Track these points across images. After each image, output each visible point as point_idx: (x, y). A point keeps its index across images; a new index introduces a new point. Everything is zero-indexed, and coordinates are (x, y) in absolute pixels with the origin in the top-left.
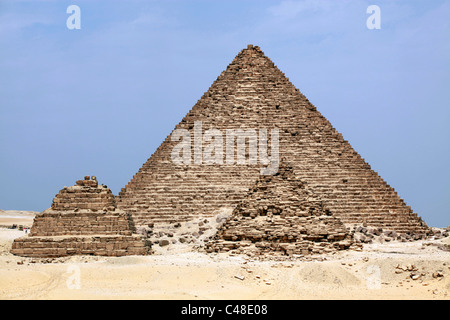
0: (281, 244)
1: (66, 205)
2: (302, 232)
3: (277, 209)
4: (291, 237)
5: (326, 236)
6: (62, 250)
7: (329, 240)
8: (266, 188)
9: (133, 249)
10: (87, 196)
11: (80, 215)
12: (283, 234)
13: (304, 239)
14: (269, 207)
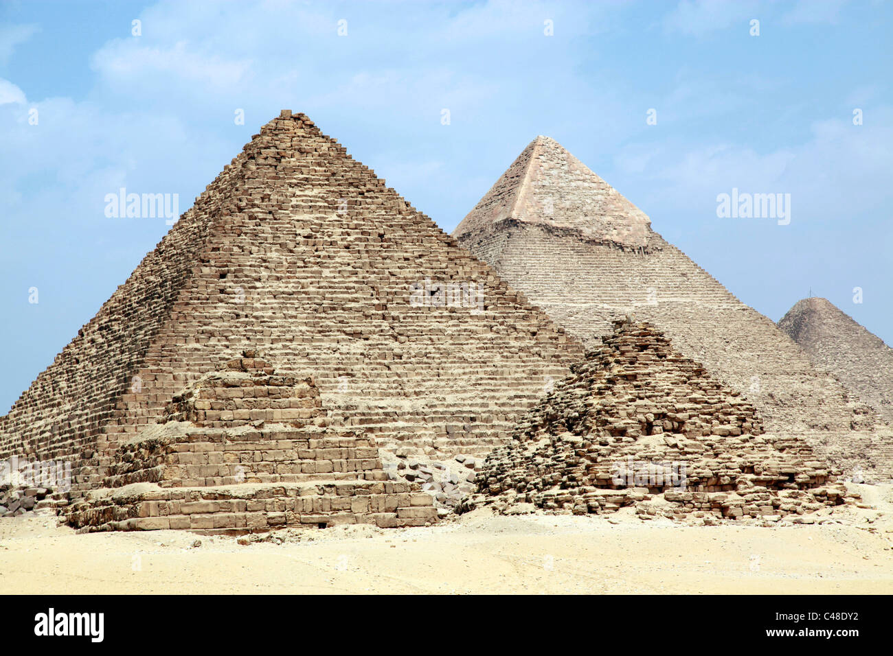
0: (712, 495)
1: (226, 415)
2: (744, 469)
3: (672, 419)
4: (726, 480)
5: (792, 477)
6: (257, 518)
7: (802, 486)
8: (634, 377)
9: (411, 512)
10: (269, 394)
11: (271, 436)
12: (707, 473)
13: (754, 482)
14: (659, 416)
